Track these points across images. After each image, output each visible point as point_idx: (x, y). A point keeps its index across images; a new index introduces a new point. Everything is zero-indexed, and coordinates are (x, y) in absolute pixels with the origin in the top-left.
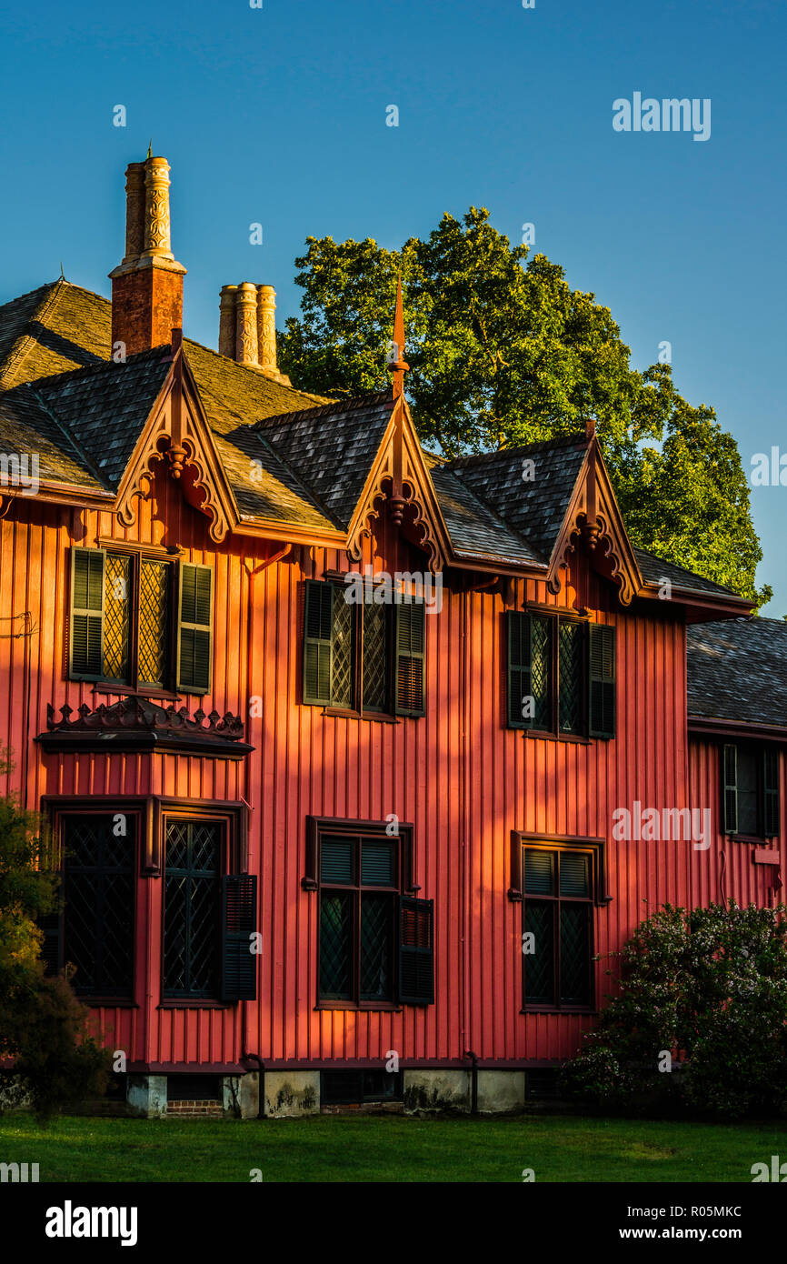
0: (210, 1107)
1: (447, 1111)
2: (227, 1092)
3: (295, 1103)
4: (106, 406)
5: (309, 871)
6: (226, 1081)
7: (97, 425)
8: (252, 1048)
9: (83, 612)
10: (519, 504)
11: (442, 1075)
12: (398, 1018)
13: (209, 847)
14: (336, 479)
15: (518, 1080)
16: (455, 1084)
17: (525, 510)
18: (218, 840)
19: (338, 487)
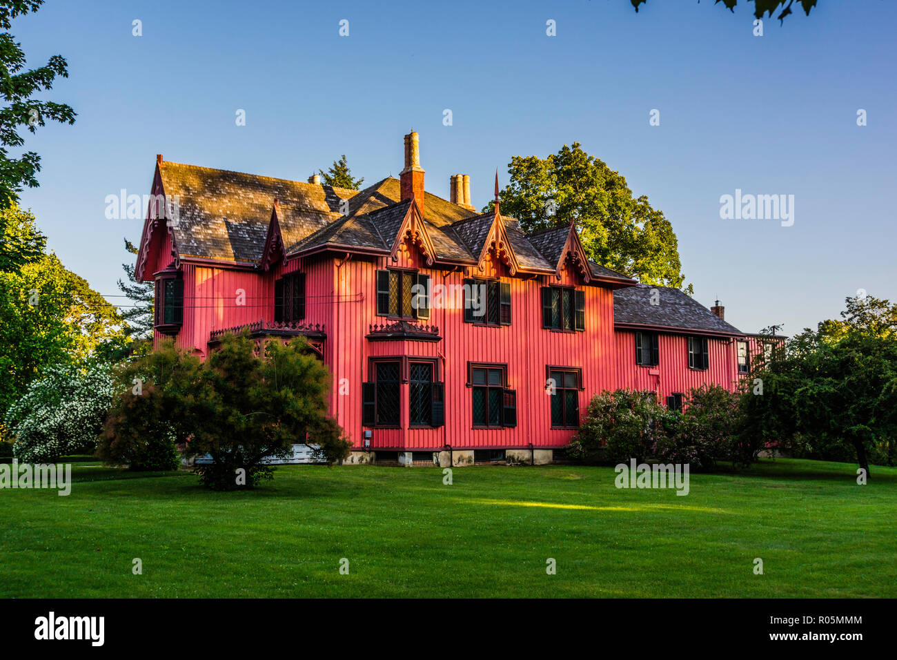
0: (428, 463)
1: (522, 464)
2: (435, 458)
3: (465, 461)
4: (390, 220)
5: (469, 381)
6: (434, 454)
7: (387, 227)
8: (448, 443)
9: (381, 292)
10: (548, 249)
11: (520, 451)
12: (503, 431)
13: (427, 373)
14: (476, 242)
15: (550, 453)
16: (526, 455)
17: (549, 251)
18: (430, 370)
19: (476, 245)
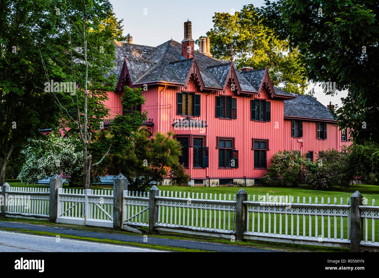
0: (201, 185)
1: (241, 186)
2: (204, 182)
3: (215, 184)
4: (182, 68)
5: (217, 146)
6: (204, 181)
7: (181, 71)
8: (208, 175)
9: (179, 103)
10: (253, 80)
11: (240, 180)
12: (232, 170)
13: (200, 142)
14: (221, 78)
15: (253, 181)
16: (242, 181)
17: (254, 82)
18: (202, 141)
19: (221, 80)
